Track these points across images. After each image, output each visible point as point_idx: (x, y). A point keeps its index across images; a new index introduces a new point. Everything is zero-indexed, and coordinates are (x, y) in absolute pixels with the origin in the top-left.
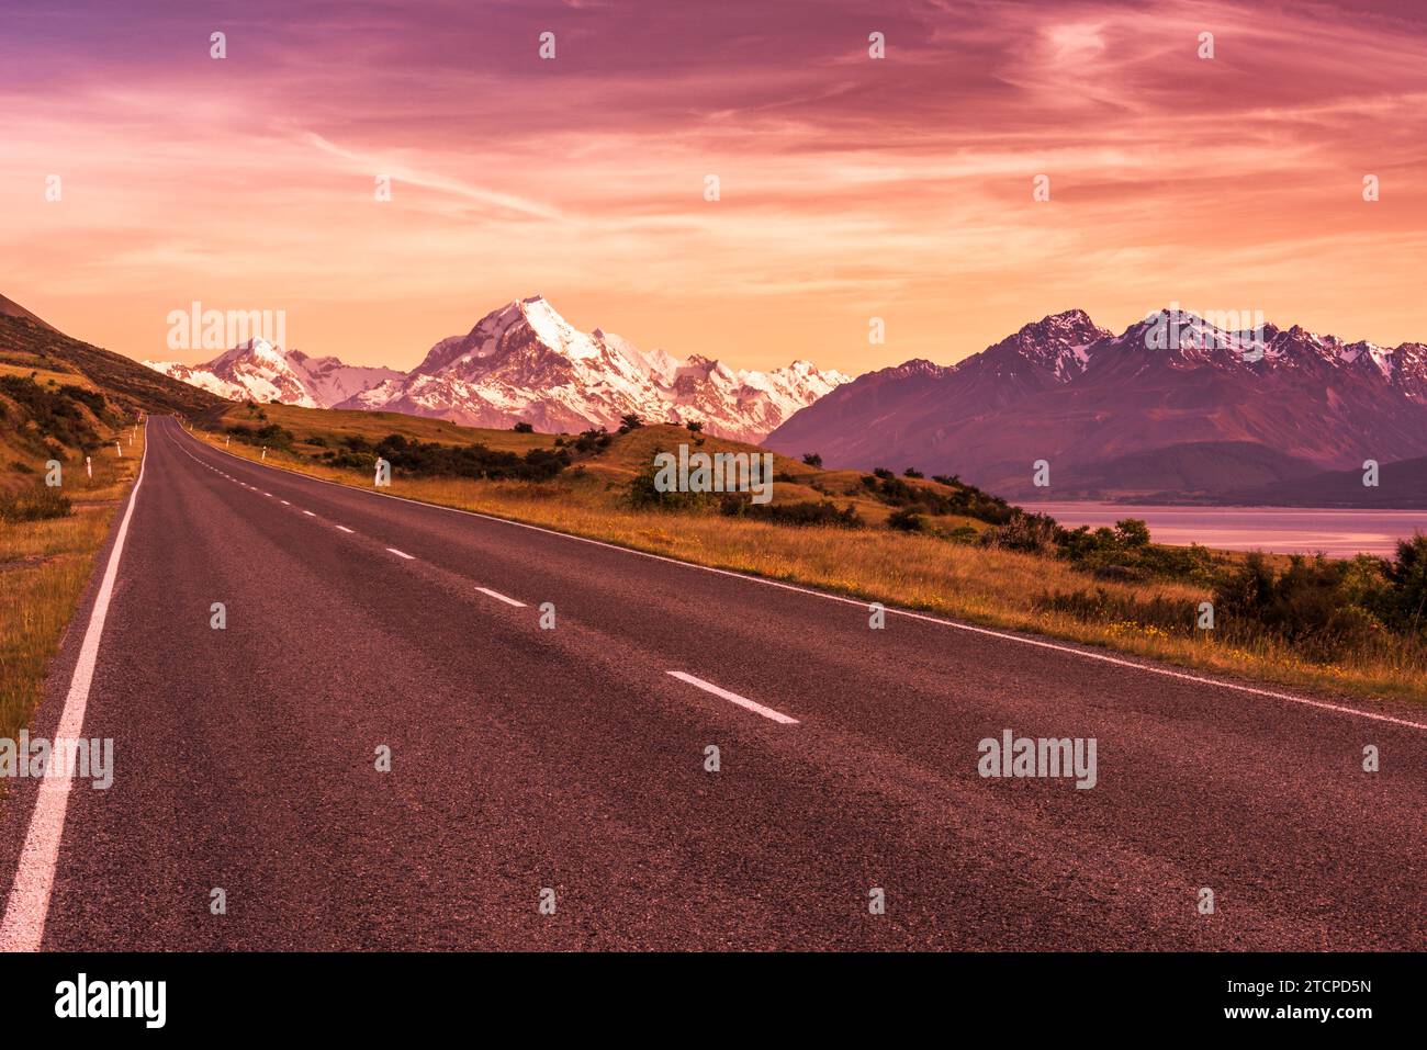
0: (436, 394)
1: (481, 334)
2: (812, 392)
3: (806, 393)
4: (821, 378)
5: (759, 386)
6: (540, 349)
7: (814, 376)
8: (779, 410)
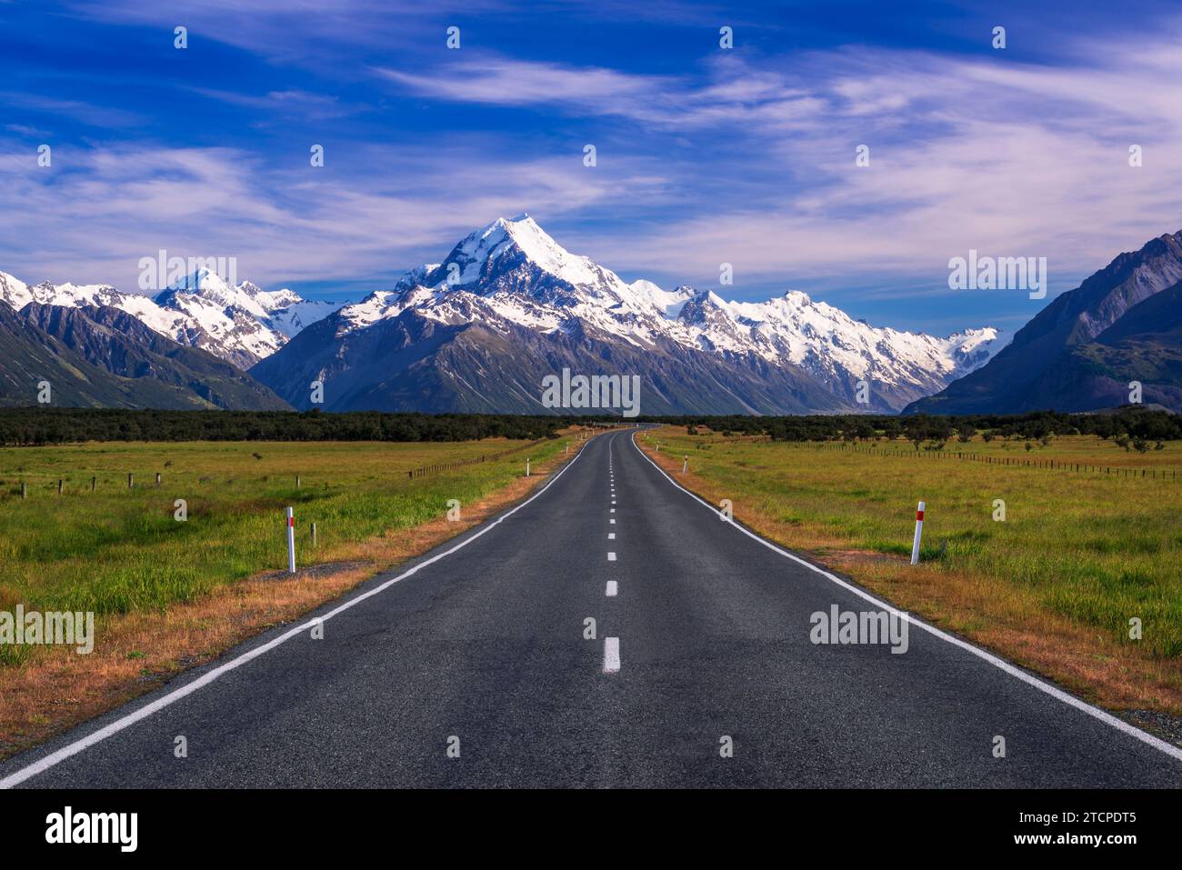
1: (460, 257)
2: (809, 324)
3: (803, 326)
4: (815, 310)
5: (755, 319)
6: (534, 272)
7: (808, 307)
8: (786, 342)
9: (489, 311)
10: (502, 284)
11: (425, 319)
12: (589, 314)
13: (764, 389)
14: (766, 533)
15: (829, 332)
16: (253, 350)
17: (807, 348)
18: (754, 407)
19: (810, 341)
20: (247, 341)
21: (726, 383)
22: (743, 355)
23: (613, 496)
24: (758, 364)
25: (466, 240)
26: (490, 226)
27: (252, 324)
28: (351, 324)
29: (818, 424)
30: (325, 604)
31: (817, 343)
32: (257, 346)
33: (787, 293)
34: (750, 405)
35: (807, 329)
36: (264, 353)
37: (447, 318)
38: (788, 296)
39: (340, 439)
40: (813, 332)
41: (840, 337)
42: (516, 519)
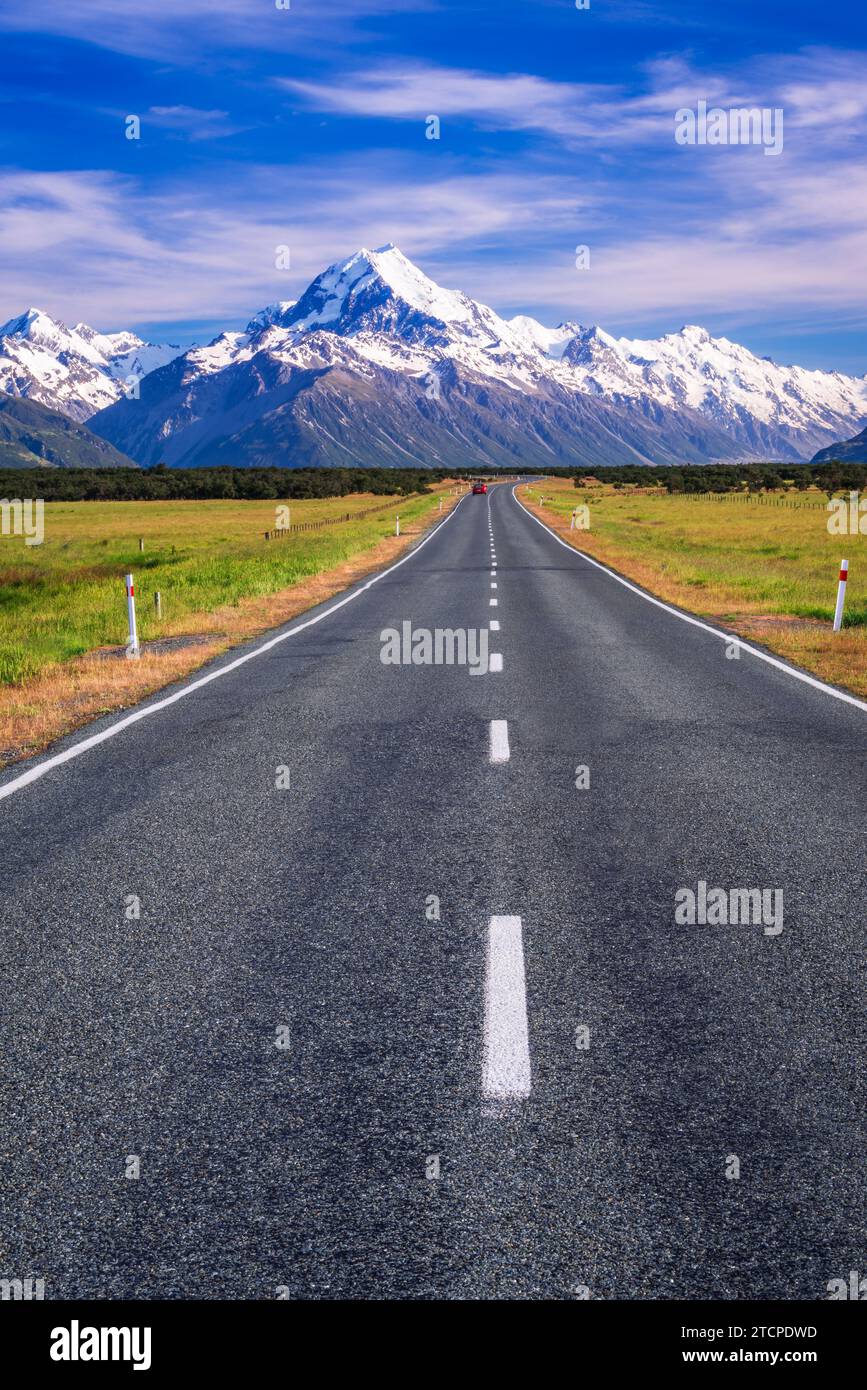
1: (319, 293)
2: (708, 363)
3: (701, 364)
4: (715, 347)
5: (647, 358)
6: (401, 309)
7: (707, 344)
8: (683, 383)
9: (351, 353)
10: (366, 323)
11: (280, 363)
12: (463, 355)
13: (658, 436)
14: (666, 597)
15: (730, 371)
16: (90, 400)
17: (706, 390)
18: (648, 456)
19: (710, 382)
20: (83, 390)
21: (617, 430)
22: (635, 399)
23: (494, 556)
24: (651, 408)
25: (324, 274)
26: (352, 258)
27: (88, 371)
28: (199, 370)
29: (719, 474)
30: (169, 684)
31: (716, 384)
32: (94, 396)
33: (684, 328)
34: (643, 454)
35: (706, 369)
36: (103, 404)
37: (305, 362)
38: (684, 331)
39: (188, 497)
40: (712, 371)
41: (742, 377)
42: (385, 584)
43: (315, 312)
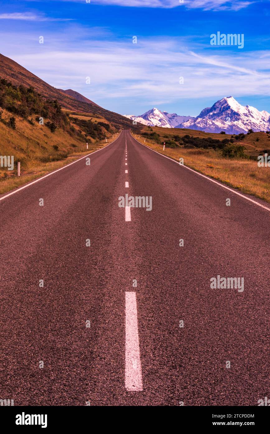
0: (203, 123)
1: (215, 107)
6: (231, 111)
9: (213, 124)
10: (224, 114)
11: (198, 126)
12: (238, 123)
25: (216, 103)
26: (222, 99)
28: (184, 126)
37: (203, 126)
43: (214, 111)
